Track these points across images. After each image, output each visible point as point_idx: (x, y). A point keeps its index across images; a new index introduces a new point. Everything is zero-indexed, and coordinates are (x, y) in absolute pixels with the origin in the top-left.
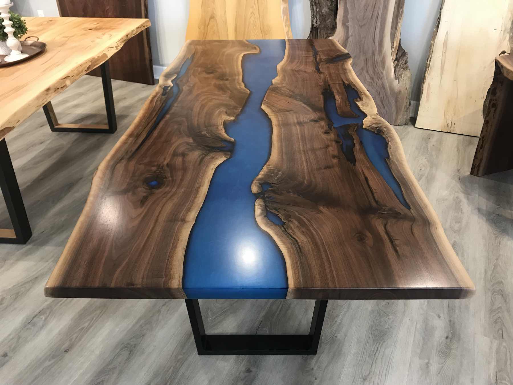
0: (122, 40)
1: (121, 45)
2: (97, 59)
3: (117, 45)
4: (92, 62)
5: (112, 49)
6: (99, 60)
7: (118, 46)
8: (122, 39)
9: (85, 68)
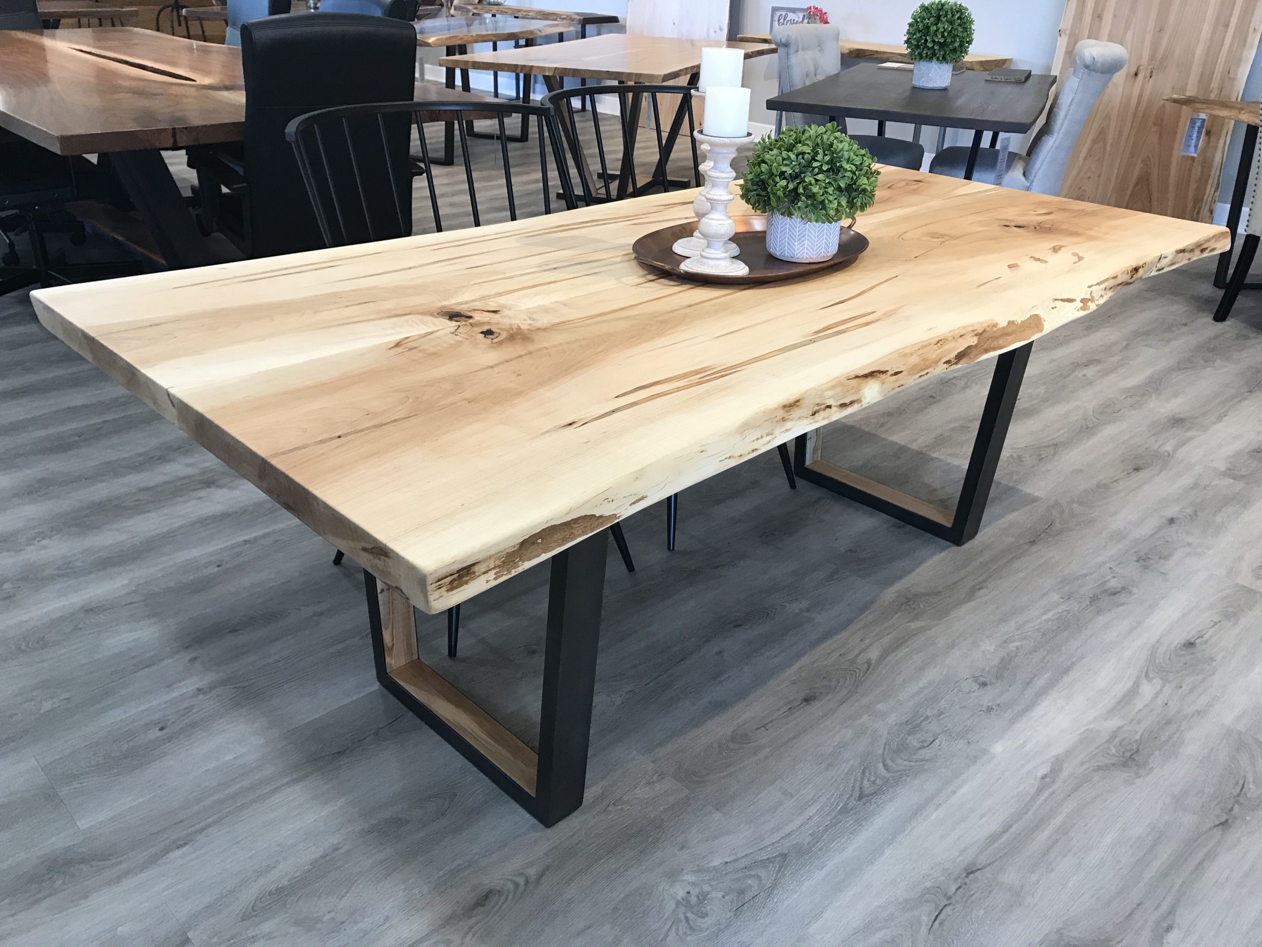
0: (1112, 281)
1: (1102, 296)
2: (1004, 328)
3: (1089, 297)
4: (984, 335)
5: (1066, 303)
6: (1008, 334)
7: (1092, 300)
8: (1115, 277)
9: (949, 352)
